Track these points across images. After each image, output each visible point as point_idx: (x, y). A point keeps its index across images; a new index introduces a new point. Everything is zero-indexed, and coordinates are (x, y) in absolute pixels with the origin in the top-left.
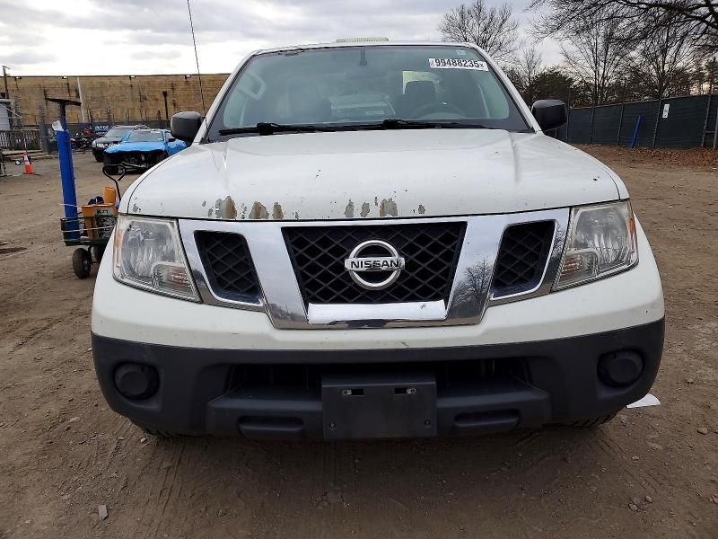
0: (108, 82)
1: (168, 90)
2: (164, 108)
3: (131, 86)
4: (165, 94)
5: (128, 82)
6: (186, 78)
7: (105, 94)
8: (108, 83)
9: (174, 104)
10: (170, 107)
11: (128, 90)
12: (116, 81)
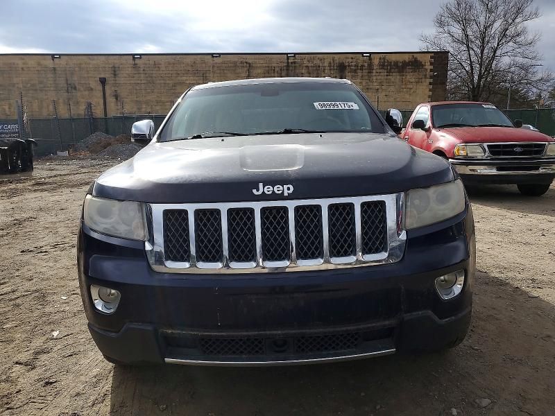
0: (20, 62)
1: (107, 75)
2: (102, 101)
3: (54, 69)
4: (103, 81)
5: (49, 63)
6: (134, 58)
7: (15, 80)
8: (21, 66)
9: (116, 97)
10: (111, 100)
11: (50, 75)
12: (32, 63)
